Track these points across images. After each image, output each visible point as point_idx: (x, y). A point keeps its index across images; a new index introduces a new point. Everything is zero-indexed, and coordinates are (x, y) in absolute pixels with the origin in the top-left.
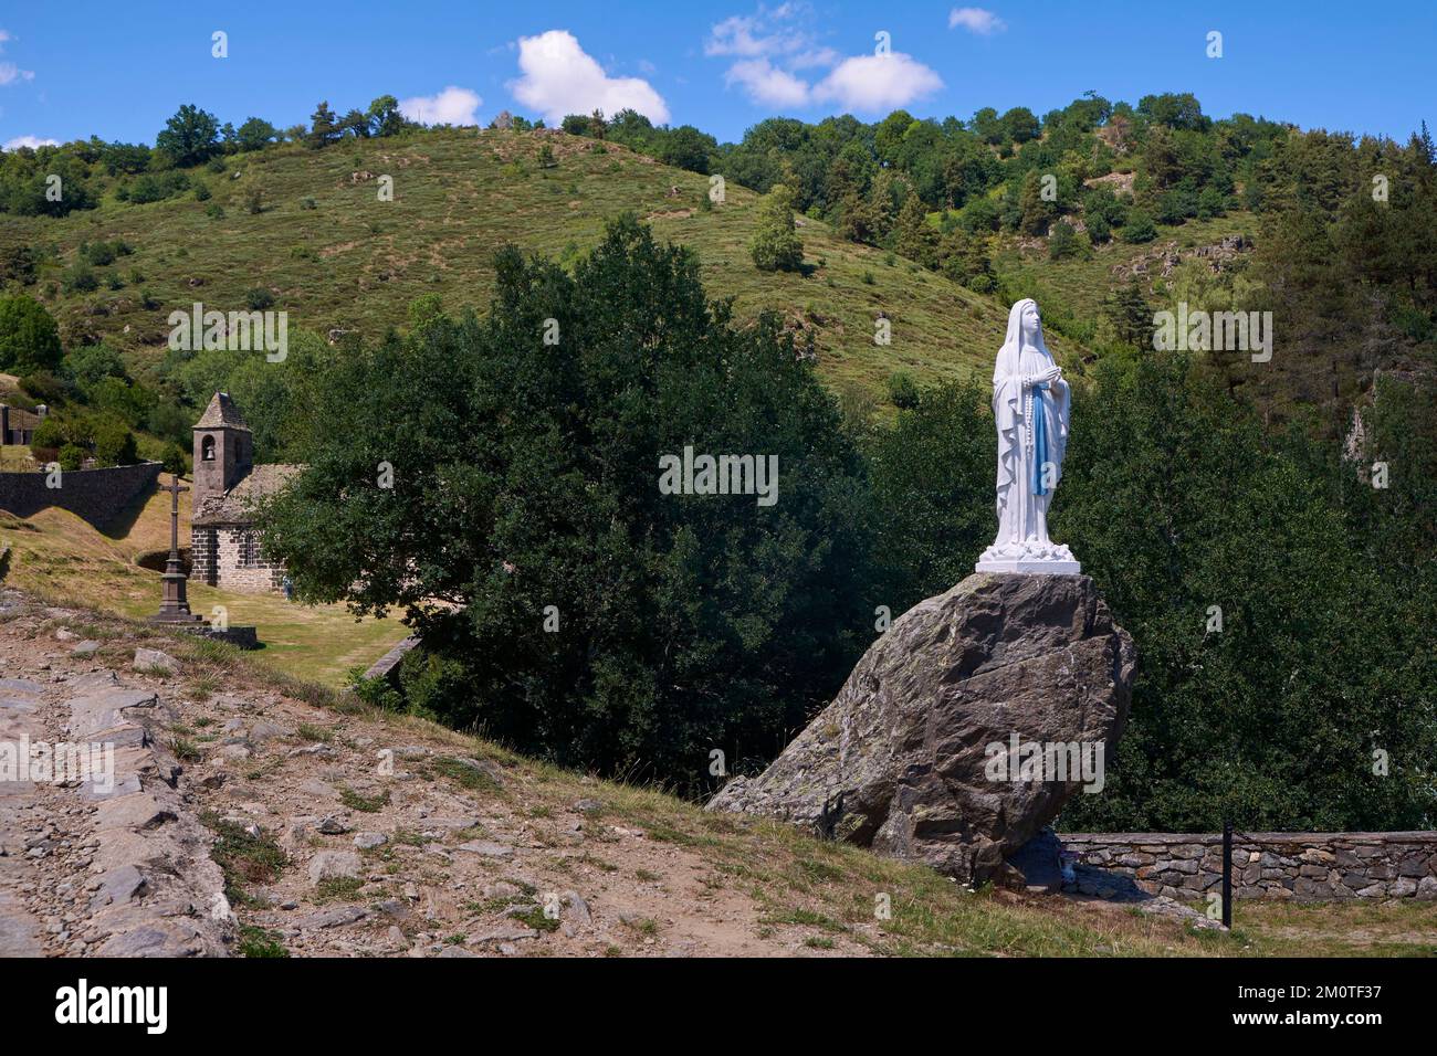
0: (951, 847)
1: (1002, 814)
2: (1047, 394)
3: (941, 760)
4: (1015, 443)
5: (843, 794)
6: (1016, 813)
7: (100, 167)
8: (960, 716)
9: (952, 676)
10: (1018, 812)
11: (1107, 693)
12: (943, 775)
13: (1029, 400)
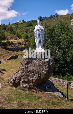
0: (27, 84)
1: (33, 81)
2: (40, 31)
3: (25, 74)
4: (36, 37)
5: (16, 78)
6: (34, 81)
7: (33, 22)
8: (27, 69)
9: (26, 64)
10: (35, 81)
11: (47, 66)
12: (26, 76)
13: (38, 31)
